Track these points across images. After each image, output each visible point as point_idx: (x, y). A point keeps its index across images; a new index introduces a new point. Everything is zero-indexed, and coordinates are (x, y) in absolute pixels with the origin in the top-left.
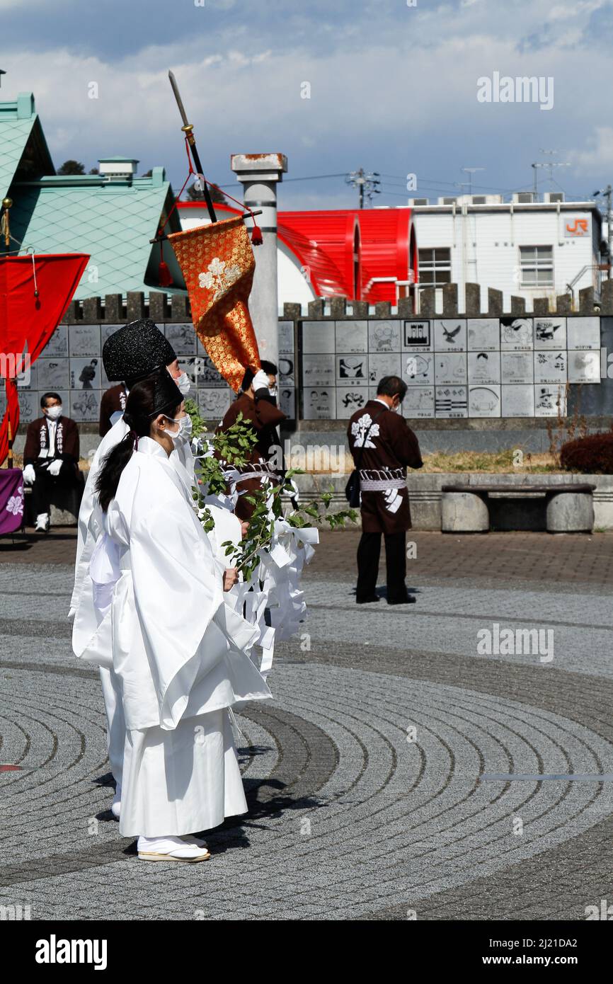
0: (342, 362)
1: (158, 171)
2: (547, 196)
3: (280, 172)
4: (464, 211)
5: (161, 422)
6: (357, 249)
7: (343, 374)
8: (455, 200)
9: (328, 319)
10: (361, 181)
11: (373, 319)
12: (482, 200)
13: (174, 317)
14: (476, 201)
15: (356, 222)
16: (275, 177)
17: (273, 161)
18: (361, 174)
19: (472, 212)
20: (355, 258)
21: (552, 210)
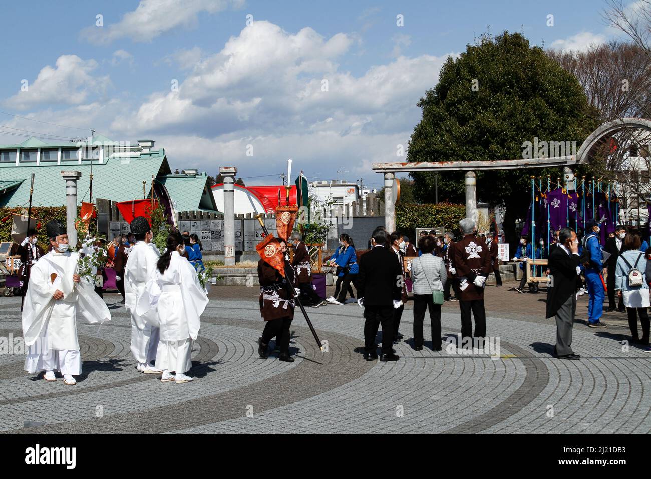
0: (257, 233)
1: (204, 173)
2: (341, 182)
3: (235, 173)
4: (315, 186)
5: (179, 247)
6: (280, 199)
7: (257, 236)
8: (312, 183)
9: (252, 219)
10: (284, 177)
11: (266, 219)
12: (321, 183)
13: (204, 219)
14: (319, 183)
15: (279, 190)
16: (233, 174)
17: (233, 170)
18: (283, 175)
19: (317, 186)
20: (279, 201)
21: (343, 186)
